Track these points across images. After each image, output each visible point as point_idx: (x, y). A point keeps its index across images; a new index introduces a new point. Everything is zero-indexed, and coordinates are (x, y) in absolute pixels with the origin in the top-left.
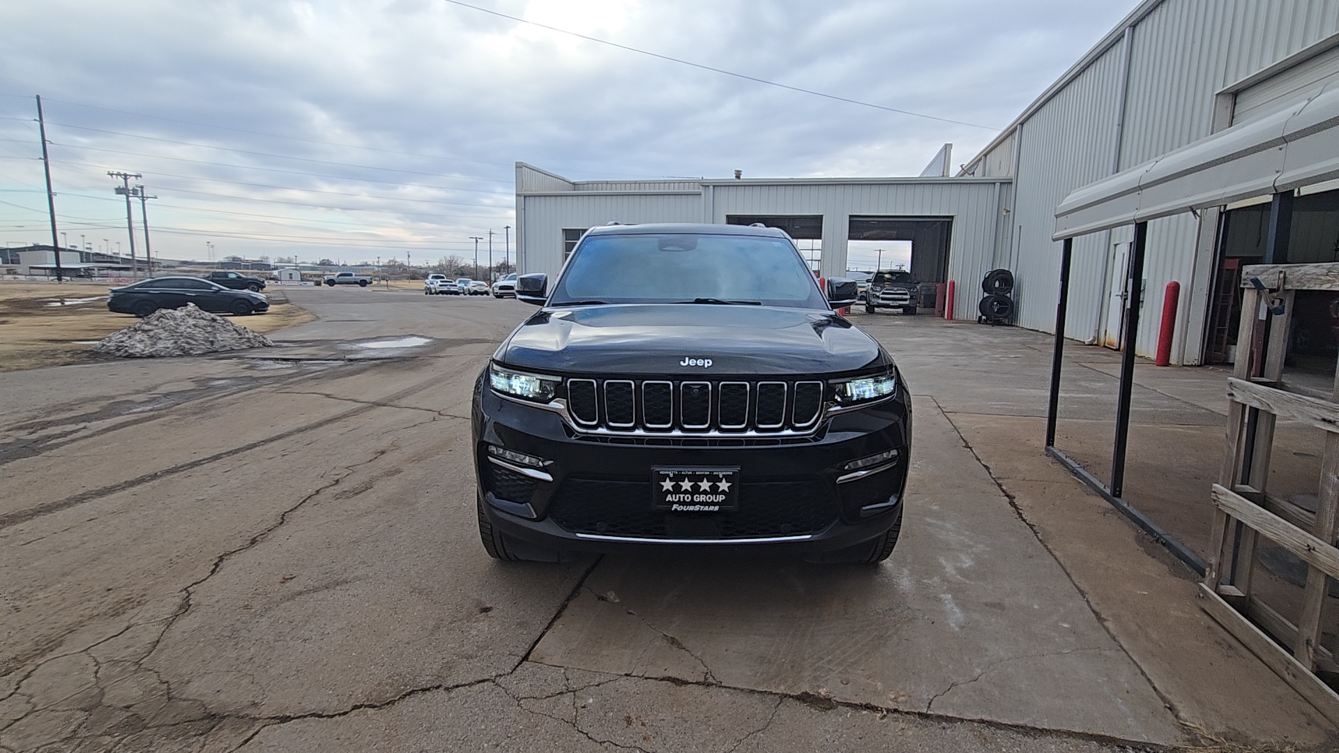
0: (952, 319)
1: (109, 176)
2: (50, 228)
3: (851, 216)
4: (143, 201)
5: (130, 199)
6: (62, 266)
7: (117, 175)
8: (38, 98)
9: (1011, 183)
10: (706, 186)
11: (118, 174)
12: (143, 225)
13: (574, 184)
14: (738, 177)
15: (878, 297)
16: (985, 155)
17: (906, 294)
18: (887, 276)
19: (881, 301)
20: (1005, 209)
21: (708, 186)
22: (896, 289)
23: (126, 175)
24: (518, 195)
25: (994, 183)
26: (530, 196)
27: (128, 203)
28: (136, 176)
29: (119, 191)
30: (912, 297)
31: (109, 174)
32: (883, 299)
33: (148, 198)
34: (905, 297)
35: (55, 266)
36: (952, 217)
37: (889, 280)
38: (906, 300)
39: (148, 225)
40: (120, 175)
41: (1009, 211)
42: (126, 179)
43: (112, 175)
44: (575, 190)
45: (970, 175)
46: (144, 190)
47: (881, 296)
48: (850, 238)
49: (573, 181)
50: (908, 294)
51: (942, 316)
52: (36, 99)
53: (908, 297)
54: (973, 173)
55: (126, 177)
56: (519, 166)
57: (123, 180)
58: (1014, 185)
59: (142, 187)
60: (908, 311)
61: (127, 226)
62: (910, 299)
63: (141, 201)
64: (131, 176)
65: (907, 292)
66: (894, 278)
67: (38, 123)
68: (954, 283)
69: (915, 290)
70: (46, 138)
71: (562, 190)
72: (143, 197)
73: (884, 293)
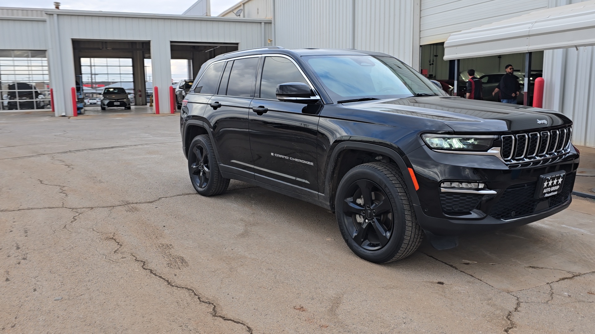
9: (271, 23)
14: (57, 7)
16: (244, 4)
20: (269, 40)
25: (261, 23)
36: (237, 44)
41: (272, 41)
45: (238, 16)
48: (173, 57)
54: (239, 15)
58: (273, 25)
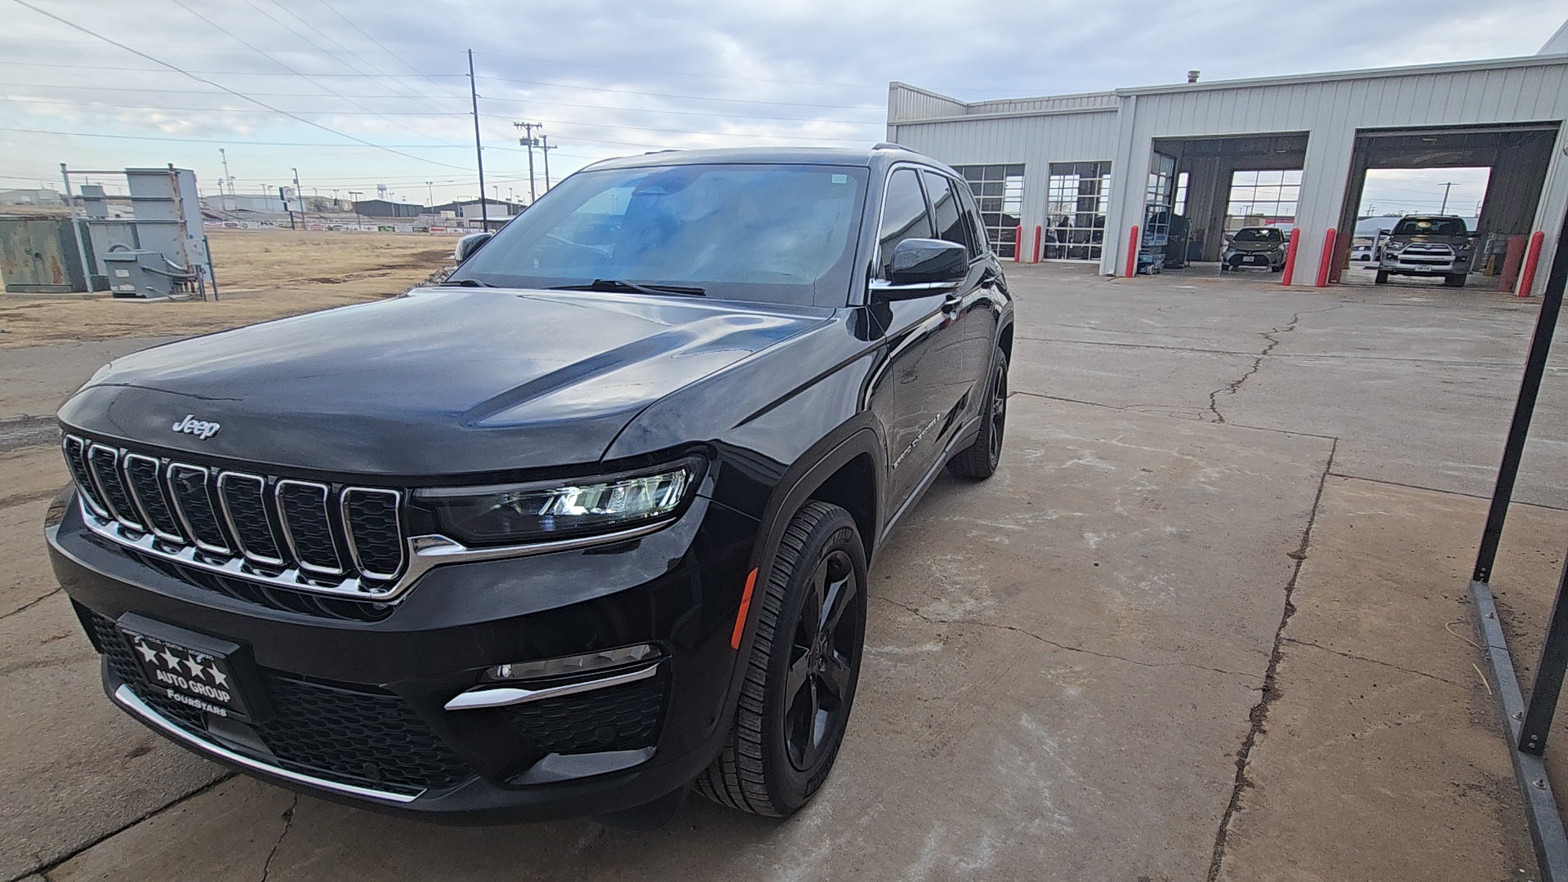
0: (1528, 296)
1: (516, 127)
2: (479, 181)
3: (1358, 131)
4: (546, 151)
5: (532, 149)
6: (488, 219)
7: (521, 125)
8: (470, 51)
10: (1126, 97)
11: (523, 125)
12: (545, 176)
13: (968, 106)
15: (1395, 258)
17: (1448, 254)
18: (1422, 225)
19: (1399, 265)
21: (1130, 97)
22: (1429, 245)
23: (528, 125)
24: (889, 125)
26: (903, 125)
27: (531, 153)
28: (537, 126)
29: (524, 142)
30: (1458, 260)
31: (515, 125)
32: (1403, 261)
33: (549, 148)
34: (1446, 258)
35: (482, 219)
37: (1424, 231)
38: (1447, 263)
39: (549, 176)
40: (524, 126)
42: (529, 129)
43: (517, 125)
44: (968, 114)
46: (547, 140)
47: (1400, 256)
49: (966, 102)
50: (1453, 253)
51: (1511, 289)
52: (468, 54)
53: (1452, 258)
55: (529, 127)
56: (894, 87)
57: (526, 131)
59: (545, 137)
60: (1454, 281)
61: (529, 178)
62: (1456, 260)
63: (544, 152)
64: (533, 126)
65: (1451, 250)
66: (1435, 228)
67: (470, 78)
68: (1542, 236)
69: (1468, 246)
70: (476, 93)
71: (950, 115)
72: (545, 147)
73: (1406, 252)
